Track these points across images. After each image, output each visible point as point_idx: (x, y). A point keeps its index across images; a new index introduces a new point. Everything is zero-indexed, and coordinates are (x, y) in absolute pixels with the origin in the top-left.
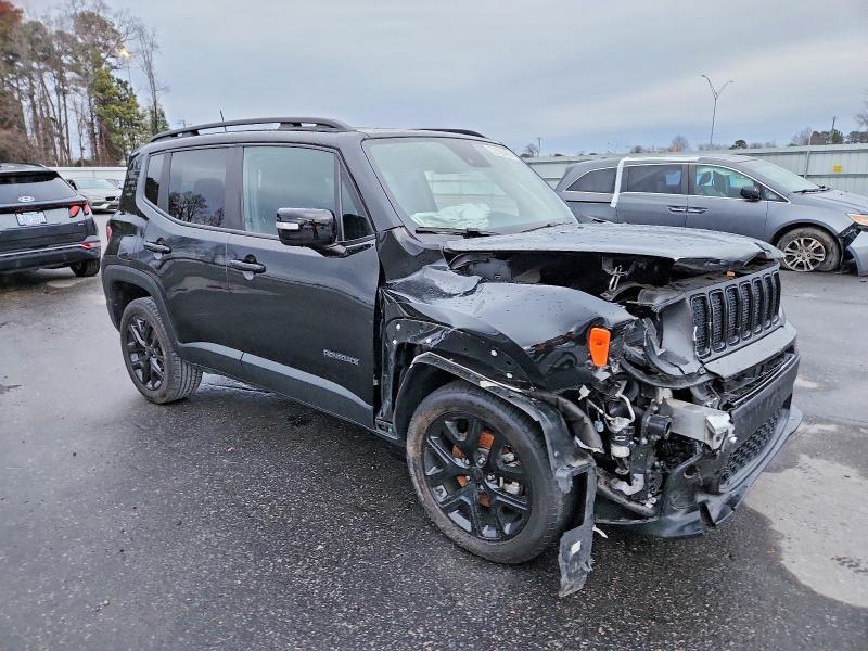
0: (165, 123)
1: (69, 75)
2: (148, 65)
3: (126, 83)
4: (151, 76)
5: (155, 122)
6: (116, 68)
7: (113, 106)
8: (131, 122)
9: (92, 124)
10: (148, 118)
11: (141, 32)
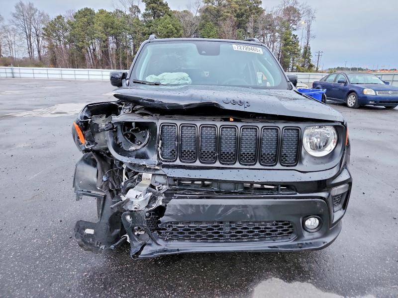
0: (310, 53)
1: (277, 34)
2: (309, 26)
3: (297, 36)
4: (309, 31)
5: (305, 52)
6: (295, 30)
7: (288, 47)
8: (294, 53)
9: (279, 55)
10: (302, 51)
11: (309, 12)
